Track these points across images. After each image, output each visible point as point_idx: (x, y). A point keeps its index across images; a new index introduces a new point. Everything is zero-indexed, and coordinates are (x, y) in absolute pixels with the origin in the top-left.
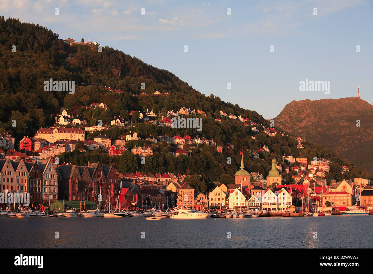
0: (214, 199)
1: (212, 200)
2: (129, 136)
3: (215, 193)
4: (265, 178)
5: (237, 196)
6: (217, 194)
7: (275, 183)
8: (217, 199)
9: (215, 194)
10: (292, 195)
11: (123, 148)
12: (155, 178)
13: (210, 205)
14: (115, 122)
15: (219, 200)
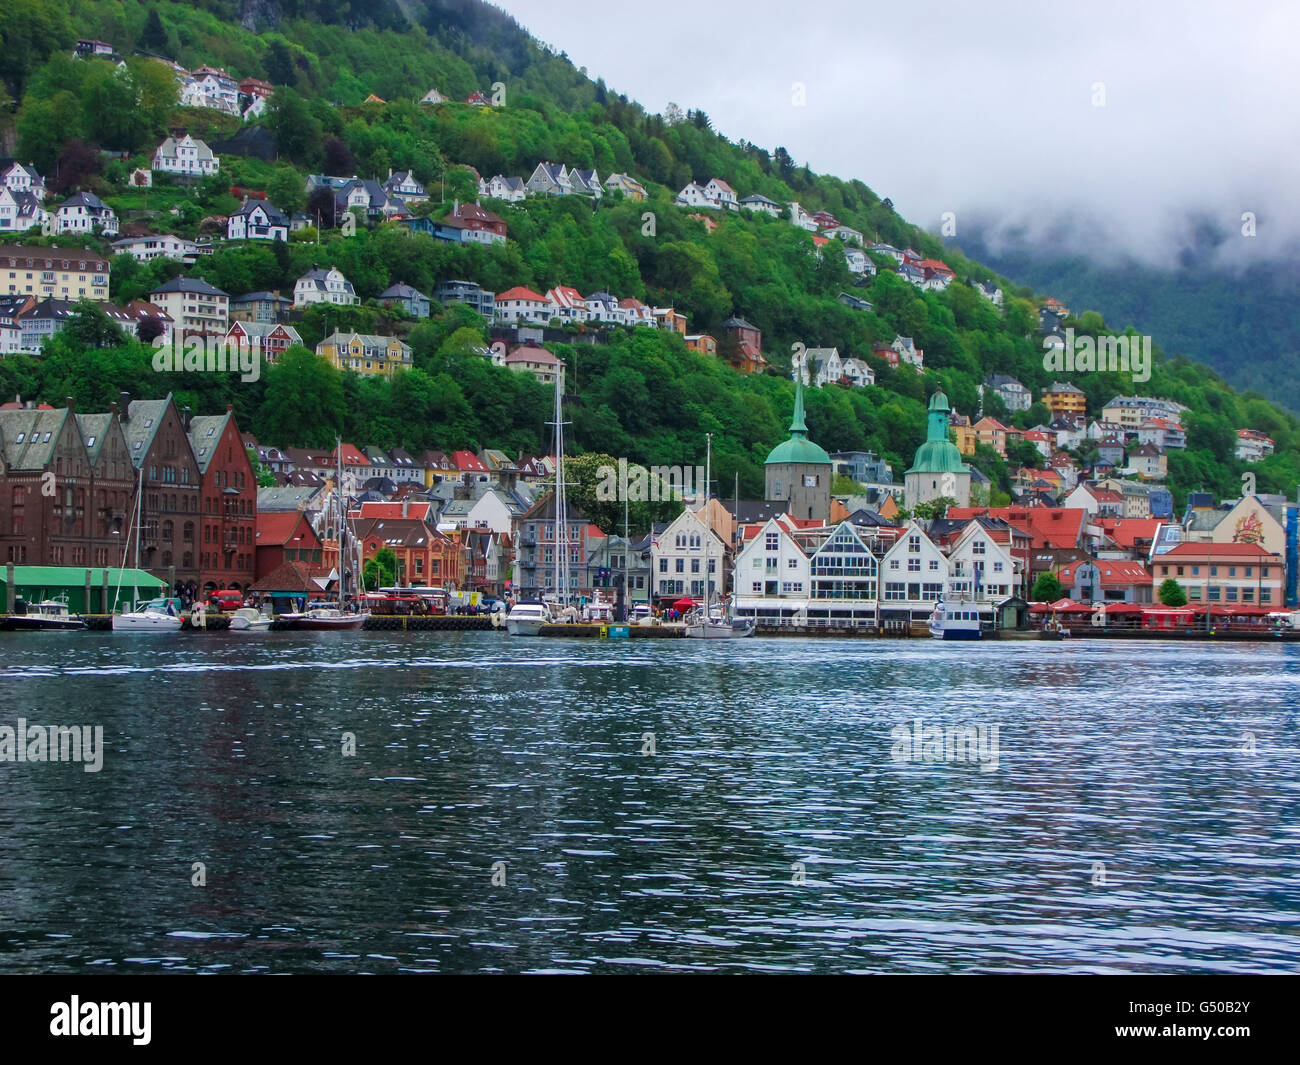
0: (672, 565)
1: (664, 567)
2: (306, 284)
3: (678, 537)
4: (898, 477)
5: (772, 554)
6: (688, 542)
7: (942, 501)
8: (687, 566)
9: (678, 544)
10: (1014, 552)
11: (279, 337)
12: (422, 473)
13: (657, 588)
14: (247, 222)
15: (695, 568)
